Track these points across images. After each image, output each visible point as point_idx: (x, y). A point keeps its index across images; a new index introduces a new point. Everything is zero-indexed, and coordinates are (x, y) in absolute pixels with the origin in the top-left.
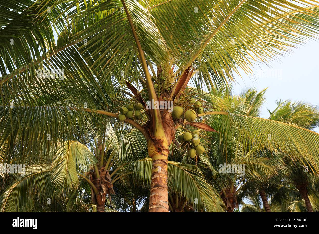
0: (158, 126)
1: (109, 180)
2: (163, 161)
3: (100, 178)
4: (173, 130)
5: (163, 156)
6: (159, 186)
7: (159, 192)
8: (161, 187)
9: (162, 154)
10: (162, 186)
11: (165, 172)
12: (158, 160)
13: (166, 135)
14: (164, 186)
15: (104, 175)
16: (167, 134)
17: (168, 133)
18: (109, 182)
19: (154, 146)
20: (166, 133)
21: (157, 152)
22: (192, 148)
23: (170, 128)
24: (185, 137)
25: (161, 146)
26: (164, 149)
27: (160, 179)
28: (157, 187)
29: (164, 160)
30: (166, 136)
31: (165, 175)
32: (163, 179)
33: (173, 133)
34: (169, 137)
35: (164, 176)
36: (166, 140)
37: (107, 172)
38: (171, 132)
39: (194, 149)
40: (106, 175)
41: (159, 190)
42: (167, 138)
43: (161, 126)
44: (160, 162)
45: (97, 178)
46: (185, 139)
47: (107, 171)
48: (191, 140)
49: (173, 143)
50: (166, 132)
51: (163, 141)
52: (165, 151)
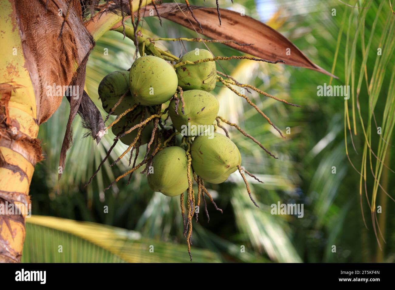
4: (71, 37)
5: (5, 171)
13: (32, 59)
16: (38, 57)
17: (45, 49)
20: (34, 50)
22: (174, 143)
23: (58, 25)
24: (136, 84)
30: (28, 65)
33: (70, 53)
34: (45, 73)
36: (31, 90)
38: (63, 50)
39: (186, 149)
42: (36, 76)
46: (139, 91)
48: (173, 99)
49: (72, 108)
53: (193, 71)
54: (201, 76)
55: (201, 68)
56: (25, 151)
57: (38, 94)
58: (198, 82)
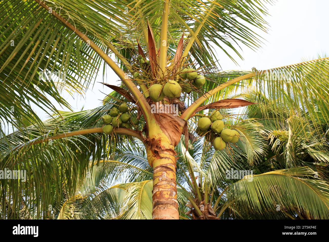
0: (150, 123)
1: (213, 215)
2: (163, 167)
3: (202, 215)
5: (163, 159)
6: (159, 204)
7: (159, 212)
8: (162, 204)
9: (161, 158)
10: (163, 202)
11: (168, 181)
12: (157, 167)
13: (164, 130)
14: (166, 202)
15: (206, 210)
16: (166, 129)
17: (167, 126)
18: (214, 217)
19: (151, 151)
20: (164, 127)
21: (154, 157)
23: (167, 119)
25: (157, 147)
26: (163, 151)
27: (160, 193)
28: (157, 207)
29: (164, 165)
30: (163, 132)
31: (167, 186)
32: (165, 193)
34: (169, 132)
35: (167, 188)
36: (167, 138)
37: (208, 206)
39: (220, 136)
40: (208, 210)
41: (158, 210)
42: (167, 134)
43: (154, 121)
44: (158, 169)
45: (200, 216)
47: (208, 204)
50: (162, 127)
51: (160, 140)
52: (166, 152)
53: (213, 117)
54: (216, 117)
55: (215, 115)
56: (168, 153)
57: (169, 138)
58: (216, 119)
